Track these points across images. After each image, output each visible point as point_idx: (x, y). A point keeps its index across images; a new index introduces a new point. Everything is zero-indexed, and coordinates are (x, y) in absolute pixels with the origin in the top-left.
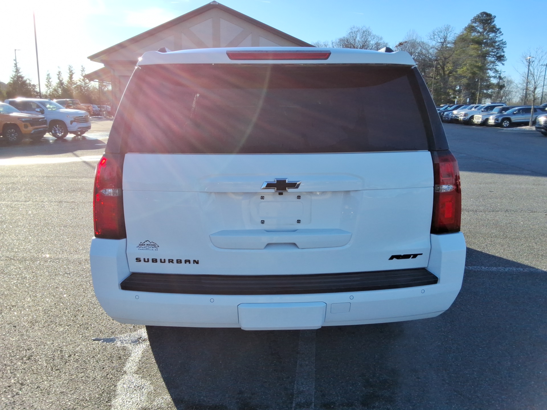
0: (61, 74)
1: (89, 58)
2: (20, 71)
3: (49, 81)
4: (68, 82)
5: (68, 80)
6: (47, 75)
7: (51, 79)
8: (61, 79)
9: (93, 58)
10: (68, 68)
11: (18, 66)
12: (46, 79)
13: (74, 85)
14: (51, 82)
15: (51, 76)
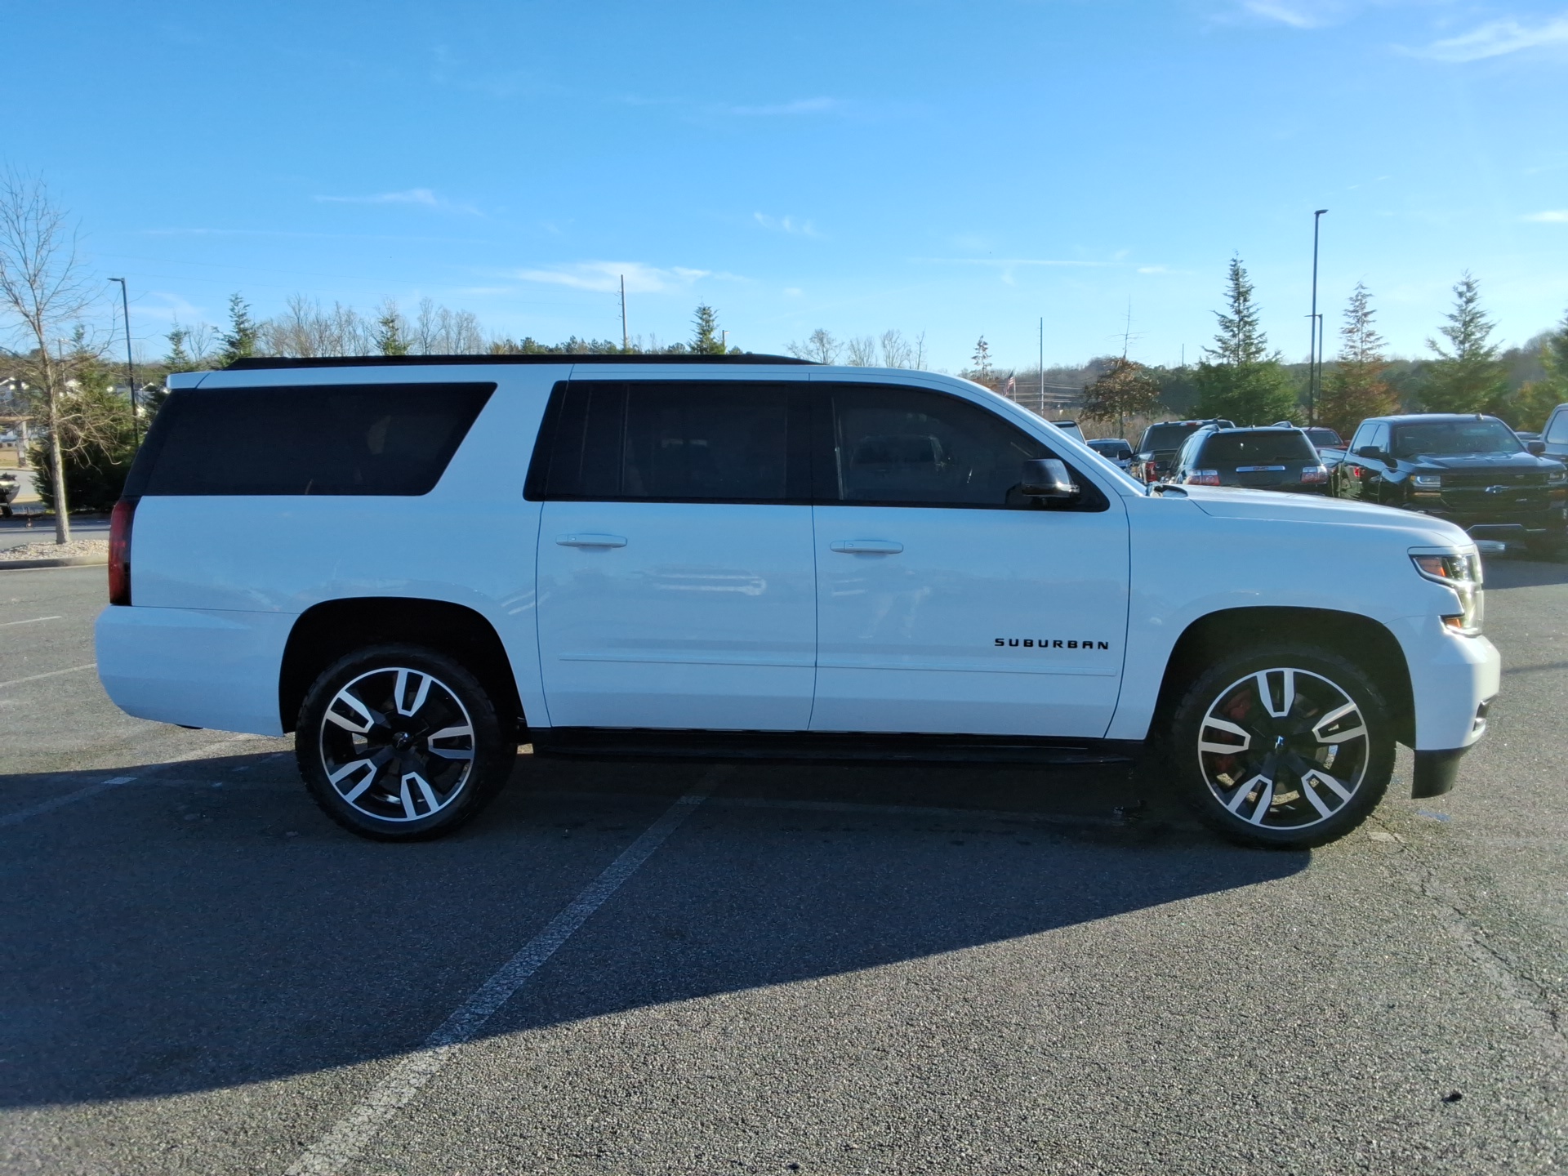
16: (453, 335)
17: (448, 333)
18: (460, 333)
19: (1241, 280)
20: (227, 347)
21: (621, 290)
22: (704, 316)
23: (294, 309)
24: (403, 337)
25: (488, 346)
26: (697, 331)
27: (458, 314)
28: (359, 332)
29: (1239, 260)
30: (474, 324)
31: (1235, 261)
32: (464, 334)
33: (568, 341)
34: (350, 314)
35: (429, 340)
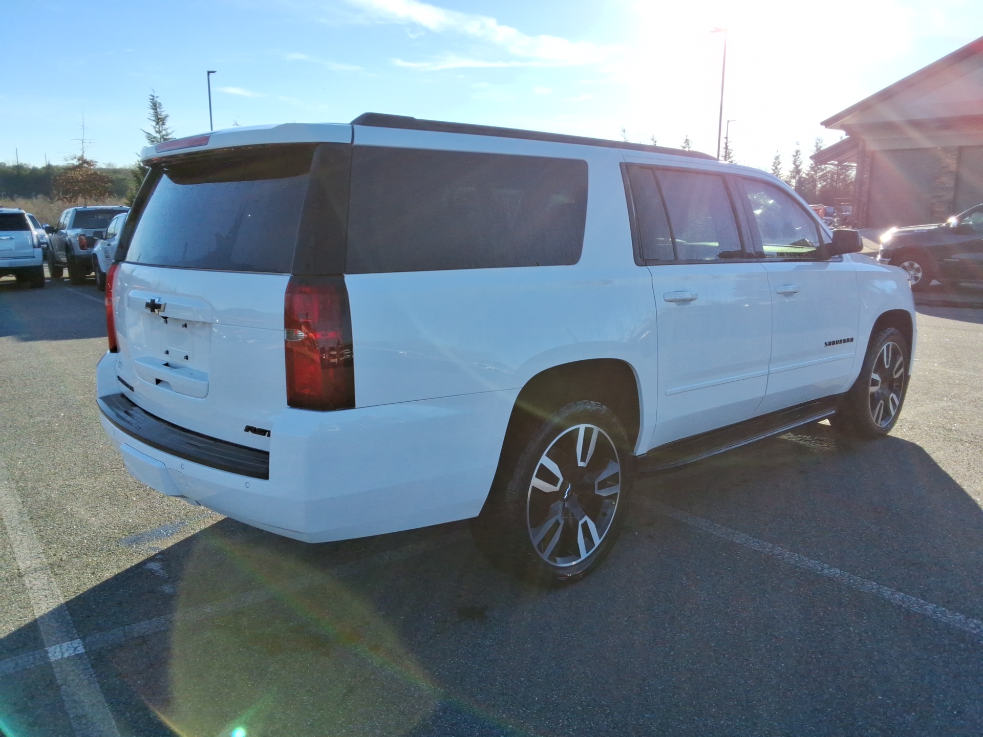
0: (799, 154)
1: (822, 124)
2: (731, 155)
3: (776, 168)
4: (810, 167)
5: (812, 164)
6: (774, 158)
7: (780, 165)
8: (798, 163)
9: (828, 123)
10: (815, 144)
11: (729, 148)
12: (773, 166)
13: (821, 171)
14: (781, 168)
15: (781, 159)
19: (158, 110)
29: (155, 96)
31: (153, 96)
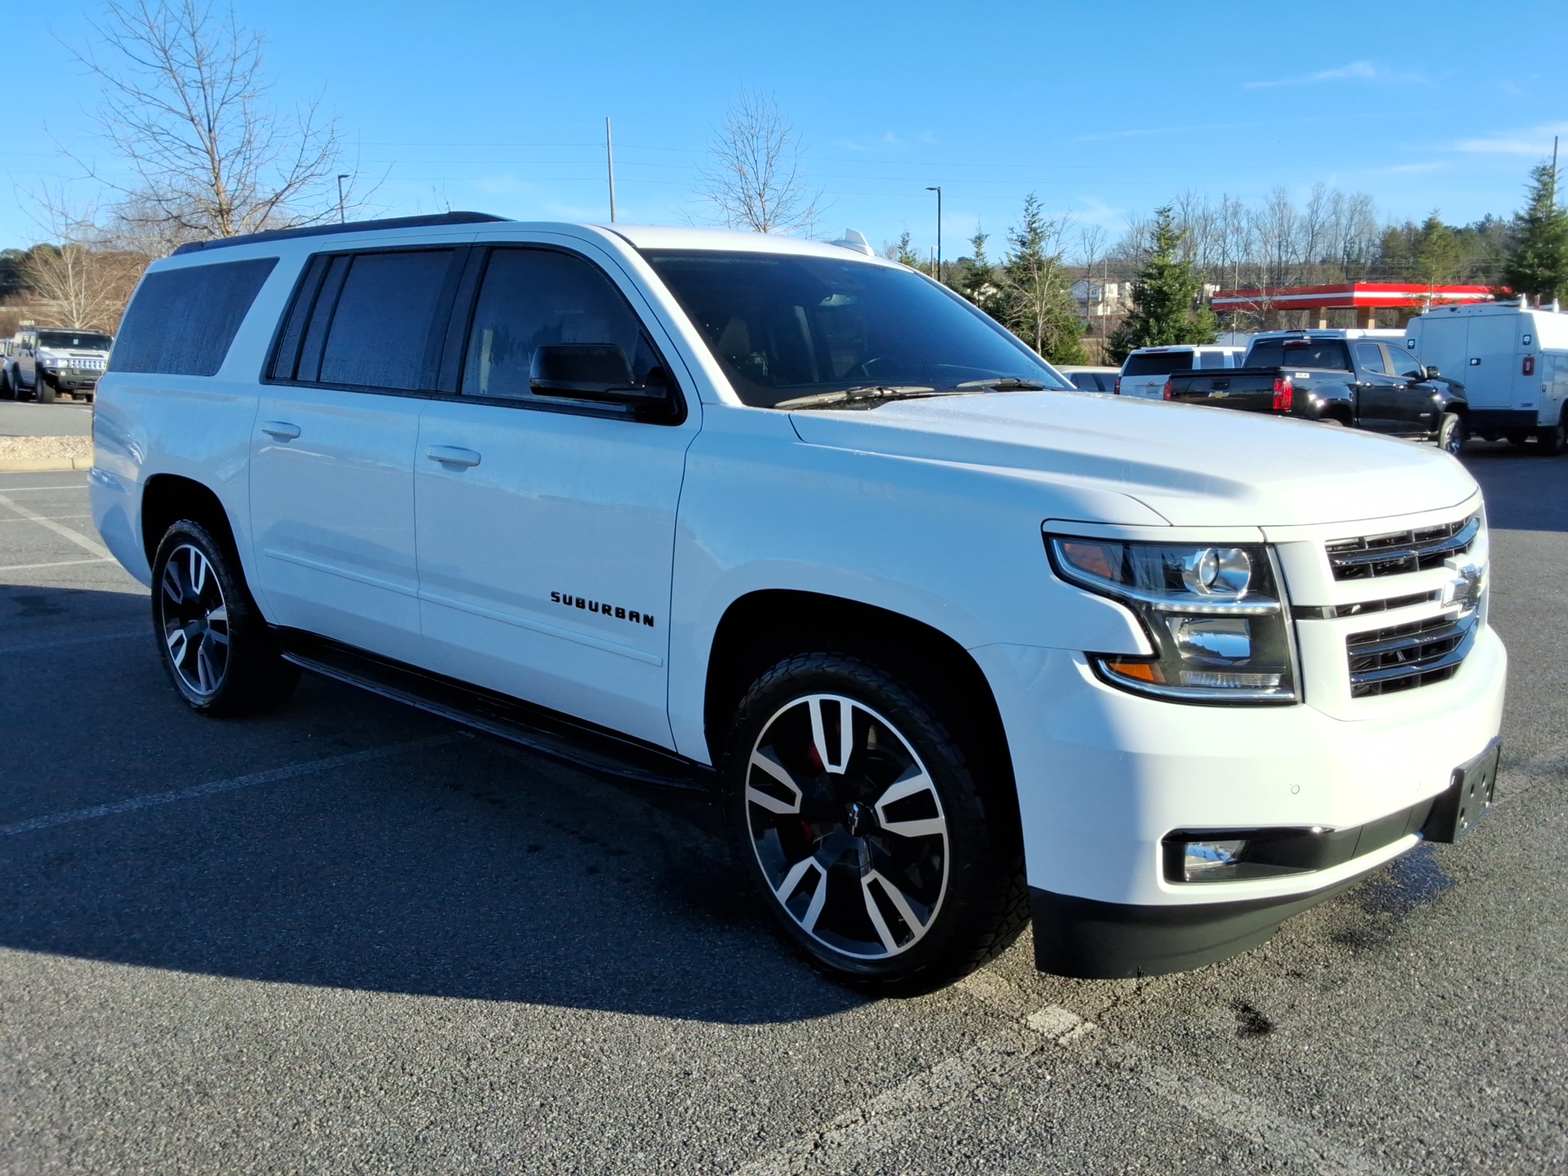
16: (1344, 221)
17: (1338, 219)
18: (1352, 219)
20: (1018, 247)
21: (1553, 155)
22: (1543, 178)
23: (1182, 205)
24: (1288, 227)
25: (1381, 230)
26: (1531, 197)
27: (1352, 197)
28: (1244, 224)
30: (1369, 207)
32: (1356, 219)
33: (1482, 219)
34: (1237, 206)
35: (1316, 228)
